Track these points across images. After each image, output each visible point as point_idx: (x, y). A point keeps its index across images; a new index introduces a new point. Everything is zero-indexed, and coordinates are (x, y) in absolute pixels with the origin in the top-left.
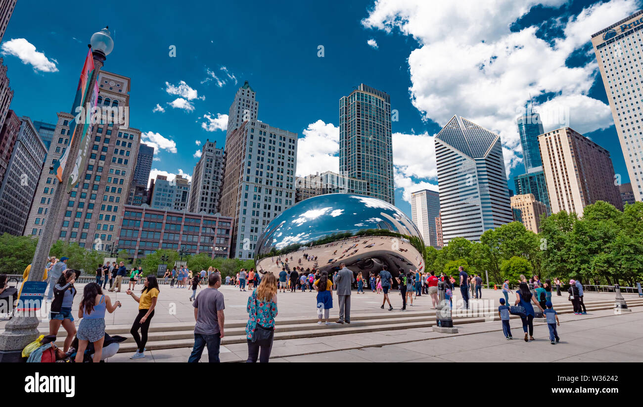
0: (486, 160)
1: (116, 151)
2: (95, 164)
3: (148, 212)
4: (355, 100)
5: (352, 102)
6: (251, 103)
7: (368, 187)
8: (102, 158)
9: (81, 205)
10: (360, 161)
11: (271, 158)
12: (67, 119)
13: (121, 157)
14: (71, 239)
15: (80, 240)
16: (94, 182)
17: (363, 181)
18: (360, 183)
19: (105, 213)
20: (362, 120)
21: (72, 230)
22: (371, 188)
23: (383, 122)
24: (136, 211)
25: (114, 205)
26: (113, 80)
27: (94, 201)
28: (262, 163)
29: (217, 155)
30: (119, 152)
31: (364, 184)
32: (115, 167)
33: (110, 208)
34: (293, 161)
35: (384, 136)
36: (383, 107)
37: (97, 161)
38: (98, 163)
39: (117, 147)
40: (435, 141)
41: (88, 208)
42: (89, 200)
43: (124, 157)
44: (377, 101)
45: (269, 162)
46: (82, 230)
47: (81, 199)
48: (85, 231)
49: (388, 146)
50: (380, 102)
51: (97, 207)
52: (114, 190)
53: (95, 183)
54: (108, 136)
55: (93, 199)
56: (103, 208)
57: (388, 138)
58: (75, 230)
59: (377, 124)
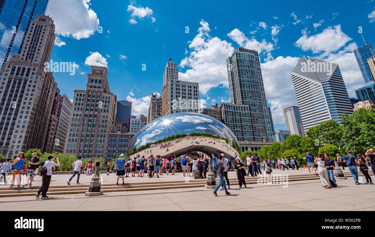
0: (329, 81)
3: (121, 136)
4: (235, 57)
5: (233, 59)
6: (174, 70)
7: (250, 109)
8: (96, 110)
9: (87, 136)
10: (242, 93)
12: (78, 93)
14: (84, 153)
15: (88, 154)
16: (93, 123)
18: (244, 107)
19: (99, 138)
20: (241, 69)
21: (84, 149)
22: (252, 110)
23: (255, 68)
24: (114, 136)
25: (103, 134)
26: (98, 70)
29: (158, 101)
30: (104, 106)
31: (247, 107)
32: (103, 114)
33: (101, 136)
35: (257, 76)
36: (254, 59)
40: (291, 74)
41: (91, 137)
42: (91, 133)
43: (106, 109)
44: (249, 56)
46: (89, 148)
47: (88, 133)
48: (91, 149)
49: (260, 82)
50: (251, 56)
51: (95, 136)
52: (103, 126)
54: (98, 99)
55: (93, 132)
57: (259, 78)
58: (86, 148)
59: (251, 70)
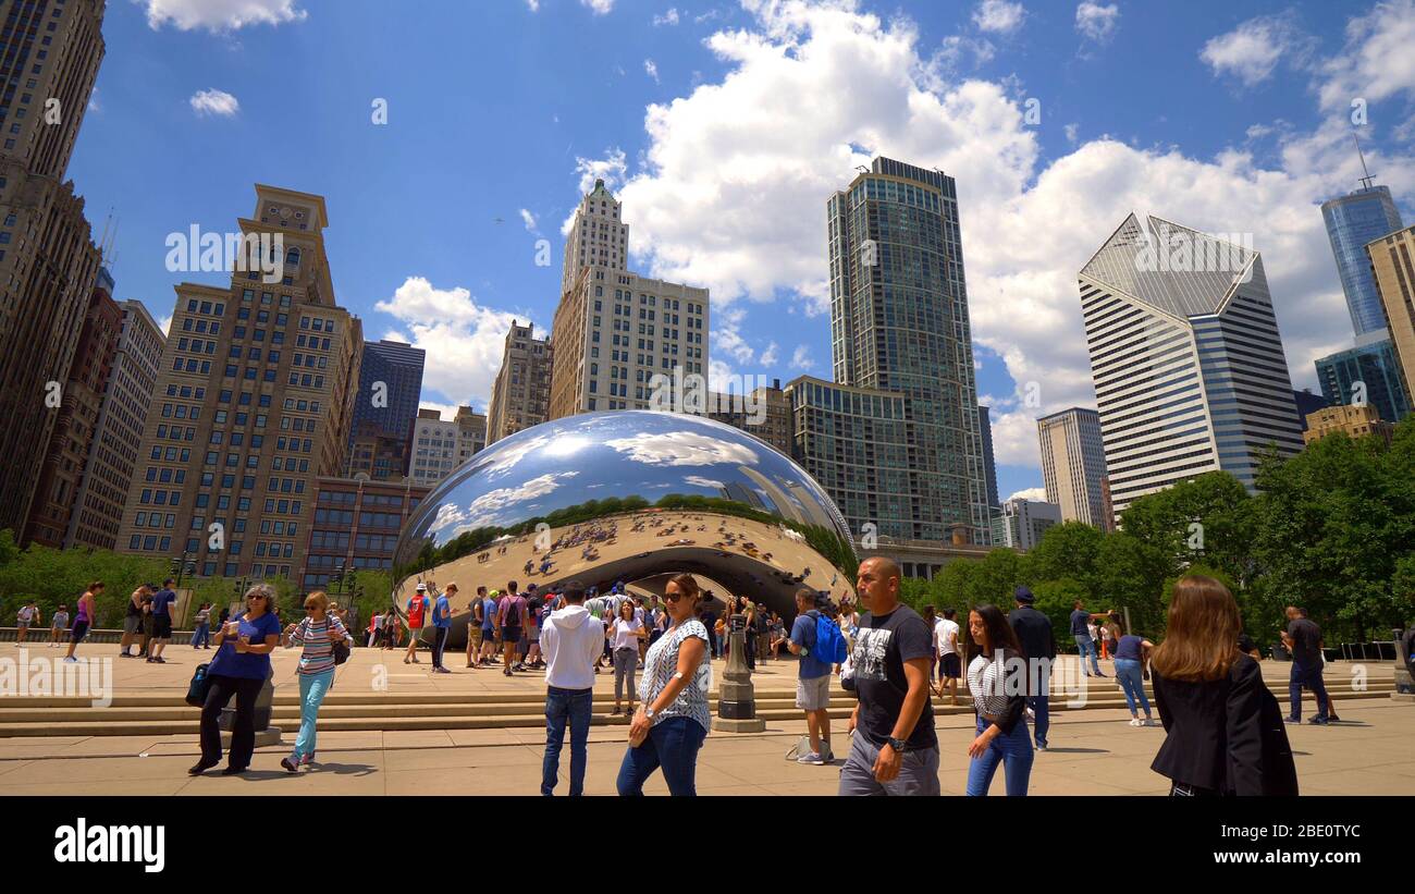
0: (1221, 320)
1: (298, 360)
2: (254, 390)
3: (370, 490)
4: (862, 196)
5: (856, 204)
6: (610, 228)
7: (908, 411)
8: (269, 376)
10: (883, 345)
11: (646, 352)
12: (195, 298)
13: (308, 371)
15: (226, 559)
16: (253, 431)
17: (893, 396)
18: (887, 401)
19: (278, 497)
20: (884, 247)
22: (916, 413)
23: (940, 245)
24: (341, 489)
25: (295, 479)
26: (287, 206)
27: (254, 471)
28: (624, 365)
29: (536, 356)
30: (304, 360)
31: (898, 403)
32: (297, 394)
33: (287, 486)
34: (698, 356)
35: (943, 279)
36: (936, 207)
37: (259, 384)
38: (261, 387)
39: (299, 351)
40: (1080, 282)
41: (242, 487)
42: (244, 471)
43: (313, 372)
44: (919, 195)
45: (641, 362)
46: (231, 536)
47: (228, 469)
49: (956, 305)
50: (928, 197)
51: (260, 485)
52: (294, 447)
53: (256, 430)
54: (279, 328)
55: (252, 467)
56: (273, 485)
57: (954, 286)
59: (923, 253)
